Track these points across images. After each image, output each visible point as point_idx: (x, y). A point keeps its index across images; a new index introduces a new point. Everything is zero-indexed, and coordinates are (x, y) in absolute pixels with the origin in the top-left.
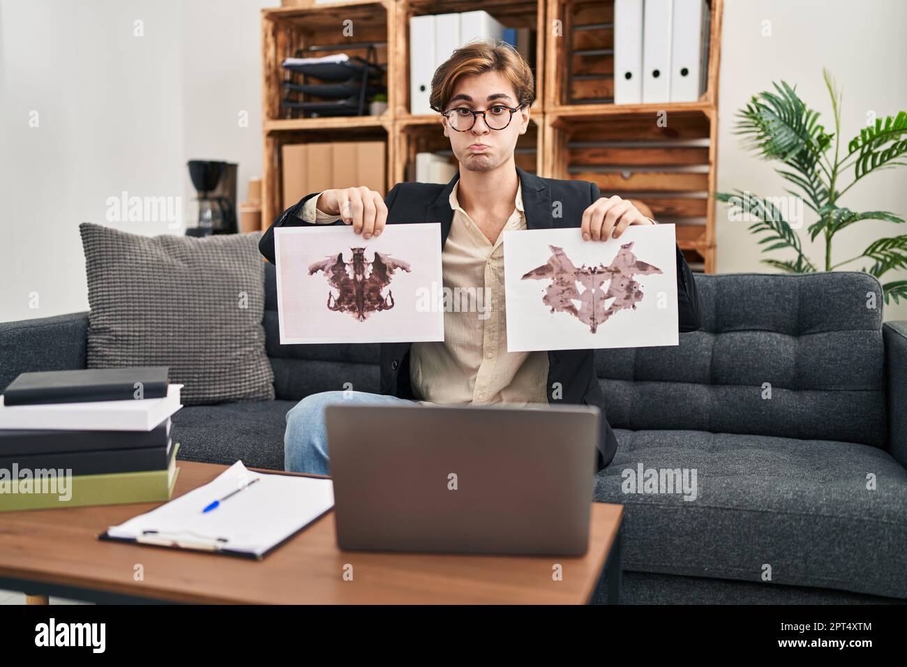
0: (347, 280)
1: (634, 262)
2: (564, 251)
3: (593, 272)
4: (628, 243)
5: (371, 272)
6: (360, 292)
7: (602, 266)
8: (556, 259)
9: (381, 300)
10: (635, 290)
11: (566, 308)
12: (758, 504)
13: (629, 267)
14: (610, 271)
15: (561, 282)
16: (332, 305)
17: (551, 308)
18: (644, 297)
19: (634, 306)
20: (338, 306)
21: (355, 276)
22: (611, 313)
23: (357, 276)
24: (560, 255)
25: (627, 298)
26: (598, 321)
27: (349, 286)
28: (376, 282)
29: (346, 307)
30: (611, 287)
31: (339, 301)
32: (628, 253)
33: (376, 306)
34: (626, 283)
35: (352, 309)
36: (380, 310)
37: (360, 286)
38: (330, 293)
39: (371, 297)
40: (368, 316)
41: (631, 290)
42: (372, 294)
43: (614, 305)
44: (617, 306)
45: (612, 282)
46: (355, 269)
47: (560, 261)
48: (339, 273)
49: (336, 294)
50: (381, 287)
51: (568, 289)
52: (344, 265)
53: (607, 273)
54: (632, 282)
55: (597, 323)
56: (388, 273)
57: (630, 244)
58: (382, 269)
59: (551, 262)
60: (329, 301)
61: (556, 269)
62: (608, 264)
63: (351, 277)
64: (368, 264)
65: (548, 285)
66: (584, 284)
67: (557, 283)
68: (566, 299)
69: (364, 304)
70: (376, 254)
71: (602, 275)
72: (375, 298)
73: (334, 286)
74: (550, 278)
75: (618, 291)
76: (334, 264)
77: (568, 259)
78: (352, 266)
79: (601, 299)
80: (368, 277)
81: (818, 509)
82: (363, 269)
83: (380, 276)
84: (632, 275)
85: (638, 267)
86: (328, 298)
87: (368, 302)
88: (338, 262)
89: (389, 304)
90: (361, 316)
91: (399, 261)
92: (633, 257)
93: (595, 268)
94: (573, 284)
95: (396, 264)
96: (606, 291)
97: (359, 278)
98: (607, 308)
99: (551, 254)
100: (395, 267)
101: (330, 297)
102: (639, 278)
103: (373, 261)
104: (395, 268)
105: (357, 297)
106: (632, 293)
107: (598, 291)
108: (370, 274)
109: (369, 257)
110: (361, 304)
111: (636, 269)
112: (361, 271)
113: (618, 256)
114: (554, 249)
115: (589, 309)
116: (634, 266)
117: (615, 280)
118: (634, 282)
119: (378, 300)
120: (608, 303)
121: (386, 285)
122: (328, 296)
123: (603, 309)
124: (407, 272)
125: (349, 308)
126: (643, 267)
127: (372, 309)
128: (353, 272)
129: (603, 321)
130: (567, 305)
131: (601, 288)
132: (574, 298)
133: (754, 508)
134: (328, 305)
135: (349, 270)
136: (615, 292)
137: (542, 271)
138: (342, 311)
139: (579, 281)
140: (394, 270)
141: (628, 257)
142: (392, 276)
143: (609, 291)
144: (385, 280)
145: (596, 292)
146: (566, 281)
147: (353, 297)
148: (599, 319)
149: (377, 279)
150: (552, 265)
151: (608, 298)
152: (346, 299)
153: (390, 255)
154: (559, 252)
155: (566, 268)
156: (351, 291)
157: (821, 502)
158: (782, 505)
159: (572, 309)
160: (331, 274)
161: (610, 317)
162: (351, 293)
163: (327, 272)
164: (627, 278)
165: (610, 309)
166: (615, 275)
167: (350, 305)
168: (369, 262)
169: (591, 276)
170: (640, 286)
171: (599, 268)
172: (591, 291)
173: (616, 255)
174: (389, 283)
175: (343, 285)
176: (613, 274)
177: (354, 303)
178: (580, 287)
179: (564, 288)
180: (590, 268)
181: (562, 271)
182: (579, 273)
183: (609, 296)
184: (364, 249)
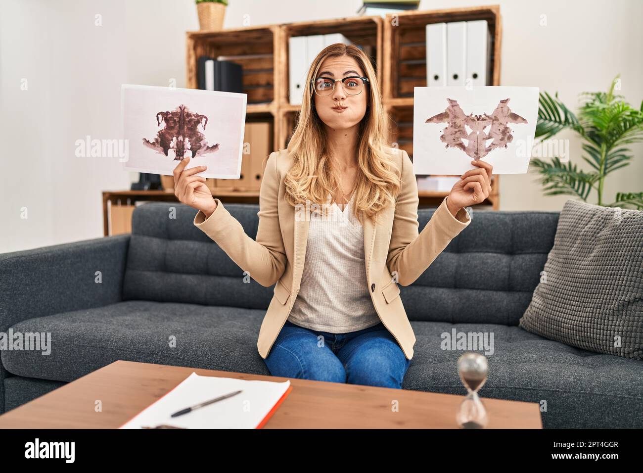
0: (190, 137)
1: (509, 114)
2: (458, 103)
3: (478, 119)
4: (506, 99)
5: (171, 142)
6: (181, 128)
7: (485, 115)
8: (451, 108)
9: (166, 120)
10: (508, 134)
11: (457, 144)
12: (549, 386)
13: (505, 117)
14: (491, 119)
15: (454, 125)
16: (204, 120)
17: (446, 144)
18: (513, 140)
19: (506, 146)
20: (199, 118)
21: (184, 140)
22: (490, 150)
23: (182, 140)
24: (454, 106)
25: (502, 139)
26: (481, 155)
27: (189, 133)
28: (169, 133)
29: (193, 117)
30: (491, 130)
31: (198, 122)
32: (505, 106)
33: (170, 115)
34: (502, 128)
35: (189, 115)
36: (168, 112)
37: (181, 132)
38: (204, 129)
39: (173, 123)
40: (177, 109)
41: (506, 134)
42: (173, 125)
43: (492, 144)
44: (495, 145)
45: (492, 127)
46: (183, 145)
47: (455, 110)
48: (196, 143)
49: (200, 128)
50: (165, 130)
51: (459, 131)
52: (191, 149)
53: (489, 120)
54: (506, 128)
55: (480, 157)
56: (159, 140)
57: (507, 100)
58: (163, 143)
59: (448, 111)
60: (206, 123)
61: (451, 116)
62: (490, 113)
63: (187, 139)
64: (173, 148)
65: (445, 127)
66: (471, 127)
67: (452, 126)
68: (458, 138)
69: (180, 118)
70: (167, 154)
71: (485, 121)
72: (170, 121)
73: (201, 134)
74: (446, 122)
75: (496, 133)
76: (199, 150)
77: (460, 109)
78: (185, 147)
79: (484, 139)
80: (175, 138)
81: (592, 389)
82: (177, 145)
83: (165, 138)
84: (507, 123)
85: (511, 117)
86: (206, 125)
87: (177, 119)
88: (196, 152)
89: (160, 116)
90: (182, 109)
91: (151, 147)
92: (509, 109)
93: (480, 116)
94: (463, 127)
95: (153, 146)
96: (487, 134)
97: (181, 138)
98: (487, 146)
99: (448, 105)
100: (153, 144)
101: (205, 126)
102: (511, 125)
103: (169, 150)
104: (154, 142)
105: (184, 123)
106: (506, 136)
107: (481, 133)
108: (172, 140)
109: (172, 153)
110: (182, 119)
111: (510, 119)
112: (179, 143)
113: (497, 108)
114: (451, 101)
115: (474, 146)
116: (508, 116)
117: (494, 125)
118: (508, 128)
119: (169, 120)
120: (488, 143)
121: (161, 131)
122: (206, 127)
123: (485, 146)
124: (145, 139)
125: (191, 116)
126: (515, 117)
127: (174, 114)
128: (185, 143)
129: (484, 156)
130: (458, 142)
131: (484, 131)
132: (463, 138)
133: (547, 388)
134: (207, 119)
135: (188, 144)
136: (494, 135)
137: (441, 117)
138: (197, 114)
139: (467, 125)
140: (155, 141)
141: (505, 109)
142: (157, 137)
143: (489, 133)
144: (161, 135)
145: (480, 133)
146: (458, 125)
147: (187, 124)
148: (481, 153)
149: (167, 136)
150: (449, 113)
151: (489, 138)
152: (193, 123)
153: (157, 153)
154: (454, 104)
155: (459, 115)
156: (188, 129)
157: (593, 384)
158: (566, 386)
159: (461, 146)
160: (202, 143)
161: (489, 153)
162: (188, 128)
163: (205, 145)
164: (503, 125)
165: (490, 146)
166: (495, 122)
167: (190, 118)
168: (173, 149)
169: (477, 122)
170: (512, 131)
171: (483, 117)
172: (476, 133)
173: (496, 107)
174: (159, 132)
175: (194, 134)
176: (493, 121)
177: (187, 119)
178: (468, 129)
179: (457, 130)
180: (476, 116)
181: (455, 117)
182: (469, 120)
183: (489, 137)
184: (175, 159)
